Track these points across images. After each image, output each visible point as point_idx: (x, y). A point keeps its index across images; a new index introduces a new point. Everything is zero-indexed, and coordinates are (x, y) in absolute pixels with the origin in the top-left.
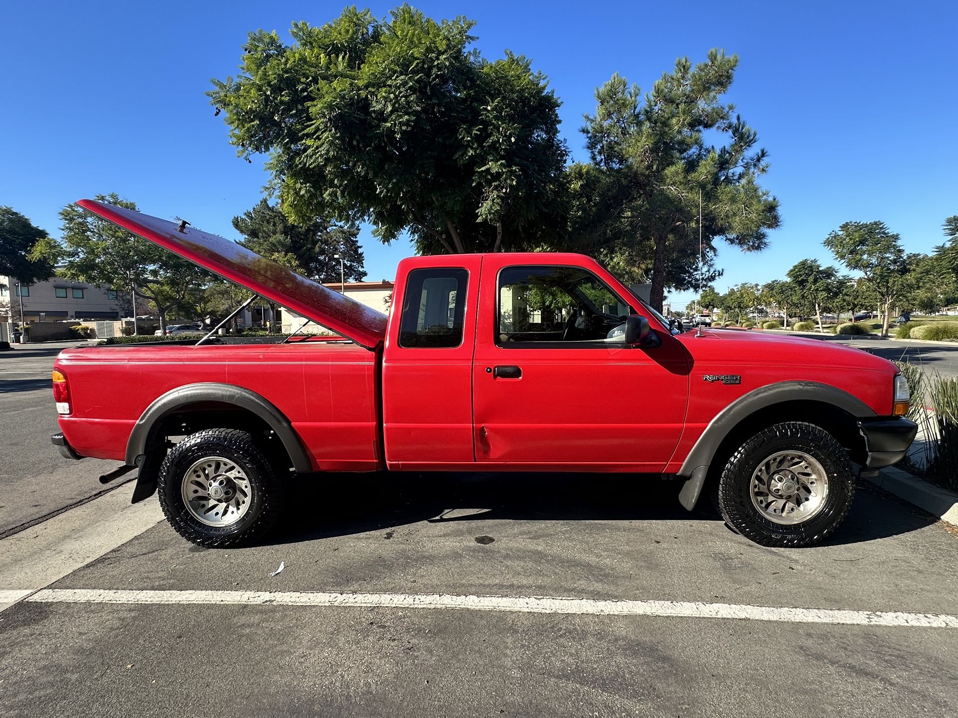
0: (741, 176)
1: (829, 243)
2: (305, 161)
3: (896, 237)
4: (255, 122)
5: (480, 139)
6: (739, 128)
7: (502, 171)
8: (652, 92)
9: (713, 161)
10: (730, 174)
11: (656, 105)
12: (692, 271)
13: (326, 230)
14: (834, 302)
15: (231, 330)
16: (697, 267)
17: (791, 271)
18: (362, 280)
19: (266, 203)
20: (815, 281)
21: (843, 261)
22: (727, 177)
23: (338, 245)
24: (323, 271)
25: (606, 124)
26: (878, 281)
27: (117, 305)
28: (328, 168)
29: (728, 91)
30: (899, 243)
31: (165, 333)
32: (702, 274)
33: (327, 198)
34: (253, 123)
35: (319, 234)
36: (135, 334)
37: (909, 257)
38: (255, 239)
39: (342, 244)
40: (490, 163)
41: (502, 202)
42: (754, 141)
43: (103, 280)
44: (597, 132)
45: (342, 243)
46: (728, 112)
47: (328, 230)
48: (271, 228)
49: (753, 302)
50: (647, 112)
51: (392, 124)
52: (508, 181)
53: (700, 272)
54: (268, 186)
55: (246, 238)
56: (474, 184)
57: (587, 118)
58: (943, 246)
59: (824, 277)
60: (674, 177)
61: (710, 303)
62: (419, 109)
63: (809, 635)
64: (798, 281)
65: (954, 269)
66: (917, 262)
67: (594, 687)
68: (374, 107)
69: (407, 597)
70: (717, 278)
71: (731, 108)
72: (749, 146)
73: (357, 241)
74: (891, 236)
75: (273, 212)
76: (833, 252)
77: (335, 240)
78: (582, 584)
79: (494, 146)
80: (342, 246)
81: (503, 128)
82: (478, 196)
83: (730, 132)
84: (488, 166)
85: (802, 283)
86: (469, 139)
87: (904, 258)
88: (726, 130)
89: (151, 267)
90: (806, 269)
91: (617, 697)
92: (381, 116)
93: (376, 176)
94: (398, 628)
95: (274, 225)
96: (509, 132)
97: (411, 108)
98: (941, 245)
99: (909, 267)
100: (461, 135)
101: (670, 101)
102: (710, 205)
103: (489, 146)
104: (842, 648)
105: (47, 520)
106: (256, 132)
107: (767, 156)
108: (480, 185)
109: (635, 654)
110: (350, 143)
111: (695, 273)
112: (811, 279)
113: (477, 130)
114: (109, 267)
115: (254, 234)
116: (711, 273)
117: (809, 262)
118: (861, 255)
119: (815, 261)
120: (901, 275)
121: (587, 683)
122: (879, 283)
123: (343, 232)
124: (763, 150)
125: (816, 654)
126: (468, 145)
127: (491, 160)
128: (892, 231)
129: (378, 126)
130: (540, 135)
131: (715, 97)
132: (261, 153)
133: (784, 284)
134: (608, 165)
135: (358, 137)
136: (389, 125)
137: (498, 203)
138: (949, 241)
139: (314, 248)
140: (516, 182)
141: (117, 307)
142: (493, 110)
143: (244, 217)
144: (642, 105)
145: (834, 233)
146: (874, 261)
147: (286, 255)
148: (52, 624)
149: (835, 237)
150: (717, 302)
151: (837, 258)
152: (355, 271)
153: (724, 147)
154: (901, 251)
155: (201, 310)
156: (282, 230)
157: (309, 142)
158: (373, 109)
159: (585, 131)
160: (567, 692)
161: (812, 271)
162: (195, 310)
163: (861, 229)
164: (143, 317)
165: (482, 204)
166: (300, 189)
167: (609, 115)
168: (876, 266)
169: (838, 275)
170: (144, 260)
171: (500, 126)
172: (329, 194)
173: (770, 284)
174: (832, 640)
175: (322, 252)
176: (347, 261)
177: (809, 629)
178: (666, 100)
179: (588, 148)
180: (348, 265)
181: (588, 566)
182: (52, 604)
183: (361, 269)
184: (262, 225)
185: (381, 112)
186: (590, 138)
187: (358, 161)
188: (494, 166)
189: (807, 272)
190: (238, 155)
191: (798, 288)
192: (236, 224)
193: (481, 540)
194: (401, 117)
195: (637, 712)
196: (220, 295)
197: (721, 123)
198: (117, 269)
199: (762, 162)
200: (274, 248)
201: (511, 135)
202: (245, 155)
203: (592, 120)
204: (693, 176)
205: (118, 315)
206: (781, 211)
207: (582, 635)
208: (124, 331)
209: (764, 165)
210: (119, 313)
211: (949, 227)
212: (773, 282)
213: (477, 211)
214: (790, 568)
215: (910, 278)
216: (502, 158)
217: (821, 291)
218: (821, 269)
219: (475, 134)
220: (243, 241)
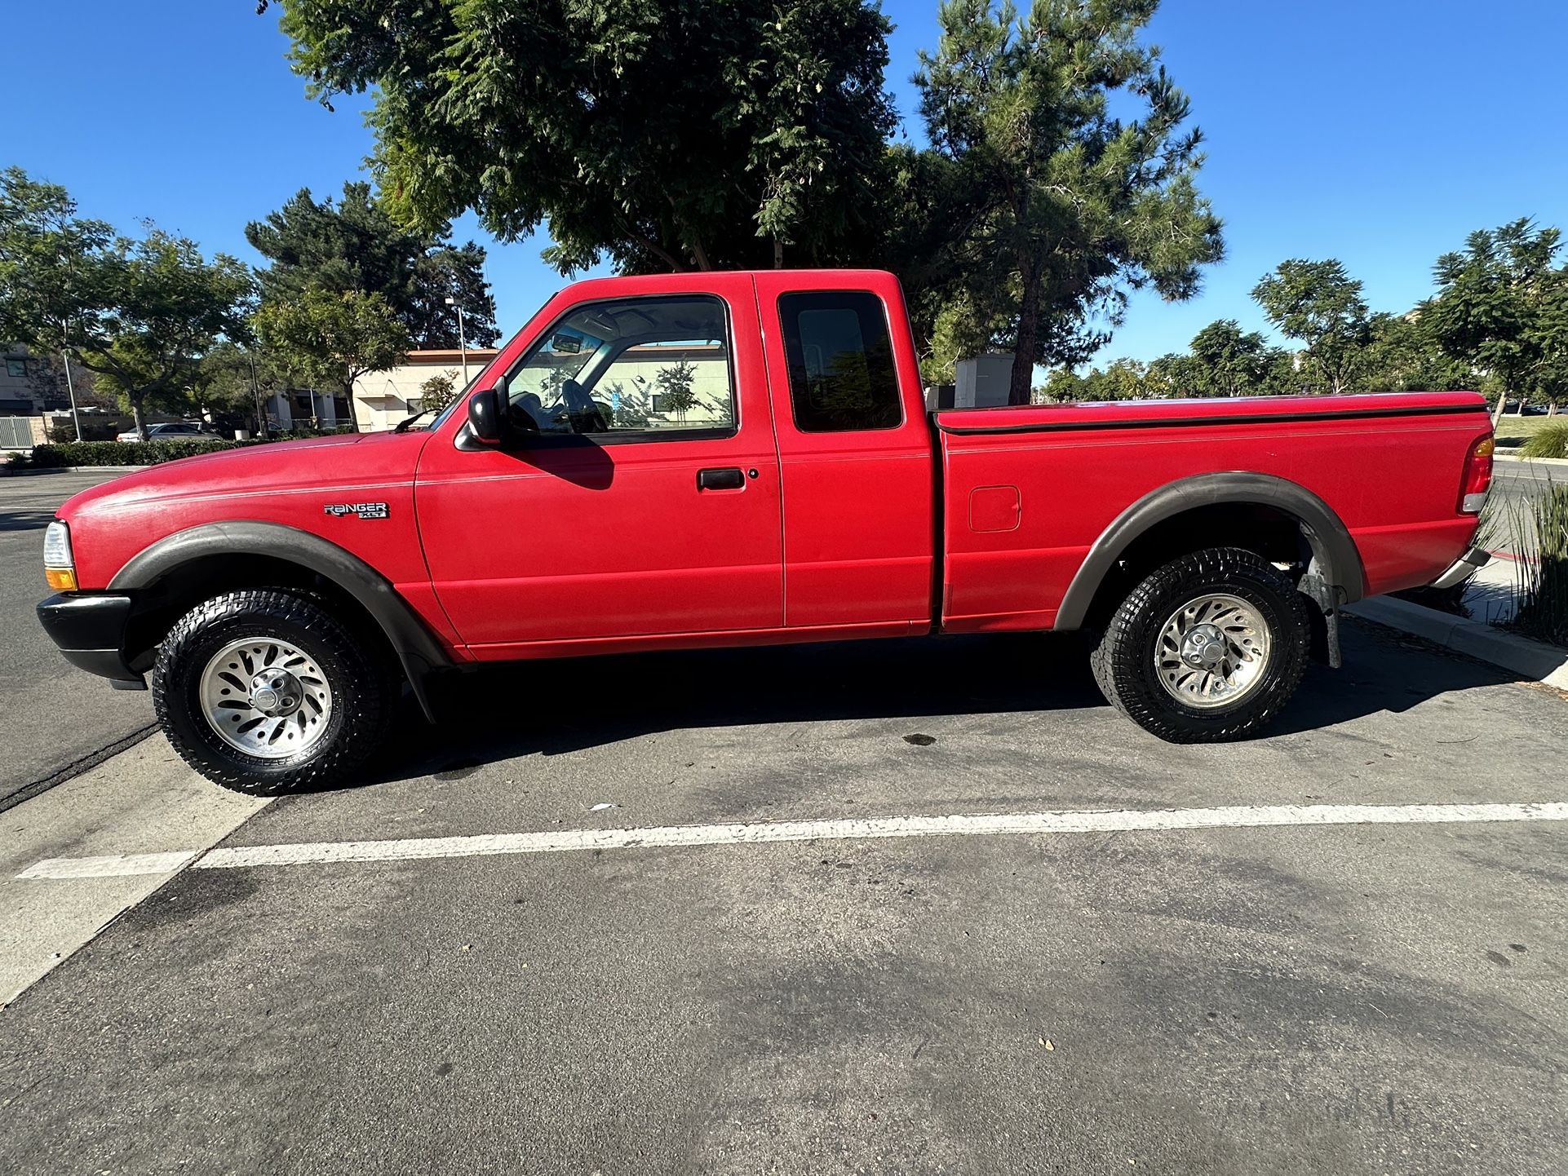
0: (1161, 175)
1: (1259, 293)
2: (443, 111)
3: (1357, 286)
4: (343, 31)
5: (761, 86)
6: (1162, 90)
7: (800, 146)
8: (1030, 17)
9: (1129, 146)
10: (1143, 170)
11: (1034, 41)
12: (1064, 334)
13: (424, 253)
14: (1257, 389)
15: (259, 434)
16: (1071, 328)
17: (1198, 339)
18: (493, 345)
19: (308, 198)
20: (1233, 355)
21: (1278, 323)
22: (1138, 176)
23: (448, 281)
24: (421, 329)
25: (956, 69)
26: (1327, 356)
27: (29, 387)
28: (487, 127)
29: (1150, 21)
30: (1361, 295)
31: (147, 437)
32: (1079, 340)
33: (487, 184)
34: (339, 32)
35: (411, 259)
36: (78, 440)
37: (1374, 319)
38: (292, 267)
39: (454, 280)
40: (778, 130)
41: (799, 201)
42: (1183, 113)
43: (12, 337)
44: (940, 84)
45: (454, 277)
46: (1149, 60)
47: (428, 254)
48: (322, 246)
49: (1135, 390)
50: (1021, 52)
51: (607, 47)
52: (811, 164)
53: (1075, 337)
54: (374, 158)
55: (274, 264)
56: (749, 168)
57: (924, 57)
58: (1429, 302)
59: (1245, 349)
60: (1064, 170)
61: (1066, 390)
62: (656, 20)
63: (1461, 837)
64: (1207, 356)
65: (1440, 338)
66: (1385, 326)
67: (1212, 922)
68: (574, 12)
69: (854, 823)
70: (1101, 346)
71: (1155, 53)
72: (1176, 122)
73: (481, 275)
74: (1351, 285)
75: (323, 216)
76: (1265, 308)
77: (442, 272)
78: (1105, 791)
79: (787, 98)
80: (454, 284)
81: (802, 65)
82: (757, 190)
83: (1148, 98)
84: (774, 136)
85: (1212, 359)
86: (743, 83)
87: (1367, 320)
88: (1144, 92)
89: (104, 314)
90: (1220, 336)
91: (1253, 932)
92: (587, 32)
93: (576, 144)
94: (872, 866)
95: (327, 240)
96: (812, 74)
97: (641, 18)
98: (1427, 300)
99: (1373, 334)
100: (728, 75)
101: (1058, 34)
102: (1119, 220)
103: (777, 97)
104: (1513, 850)
105: (135, 744)
106: (342, 50)
107: (1204, 140)
108: (760, 169)
109: (1242, 876)
110: (530, 83)
111: (1069, 337)
112: (1226, 352)
113: (756, 68)
114: (23, 311)
115: (289, 256)
116: (1093, 337)
117: (1224, 324)
118: (1306, 314)
119: (1234, 323)
120: (1361, 347)
121: (1200, 918)
122: (1329, 359)
123: (455, 257)
124: (1197, 130)
125: (1484, 859)
126: (741, 95)
127: (780, 125)
128: (1351, 277)
129: (581, 51)
130: (850, 84)
131: (1130, 31)
132: (350, 92)
133: (1183, 361)
134: (956, 145)
135: (542, 69)
136: (601, 48)
137: (792, 205)
138: (1440, 293)
139: (405, 286)
140: (824, 166)
141: (29, 391)
142: (784, 30)
143: (267, 224)
144: (1015, 40)
145: (1268, 277)
146: (1324, 323)
147: (368, 295)
148: (272, 898)
149: (1268, 284)
150: (1076, 390)
151: (1270, 318)
152: (479, 329)
153: (1136, 122)
154: (1363, 309)
155: (197, 398)
156: (343, 250)
157: (453, 75)
158: (572, 16)
159: (920, 81)
160: (1178, 930)
161: (1228, 339)
162: (184, 396)
163: (1307, 271)
164: (87, 409)
165: (764, 203)
166: (435, 166)
167: (963, 52)
168: (1326, 332)
169: (1266, 346)
170: (95, 301)
171: (797, 62)
172: (491, 177)
173: (1162, 361)
174: (1495, 841)
175: (420, 293)
176: (465, 310)
177: (1459, 831)
178: (1051, 32)
179: (923, 112)
180: (467, 317)
181: (1098, 767)
182: (247, 870)
183: (490, 326)
184: (302, 240)
185: (588, 23)
186: (926, 95)
187: (542, 116)
188: (785, 136)
189: (1220, 341)
190: (308, 94)
191: (1205, 366)
192: (253, 238)
193: (917, 739)
194: (623, 33)
195: (1291, 948)
196: (230, 370)
197: (1138, 79)
198: (40, 316)
199: (1194, 151)
200: (330, 284)
201: (816, 79)
202: (321, 94)
203: (932, 62)
204: (1094, 169)
205: (32, 405)
206: (1225, 234)
207: (1154, 858)
208: (55, 435)
209: (1199, 156)
210: (34, 403)
211: (1440, 271)
212: (1167, 357)
213: (755, 217)
214: (1385, 755)
215: (1374, 351)
216: (799, 121)
217: (1240, 371)
218: (1241, 336)
219: (753, 74)
220: (269, 269)
